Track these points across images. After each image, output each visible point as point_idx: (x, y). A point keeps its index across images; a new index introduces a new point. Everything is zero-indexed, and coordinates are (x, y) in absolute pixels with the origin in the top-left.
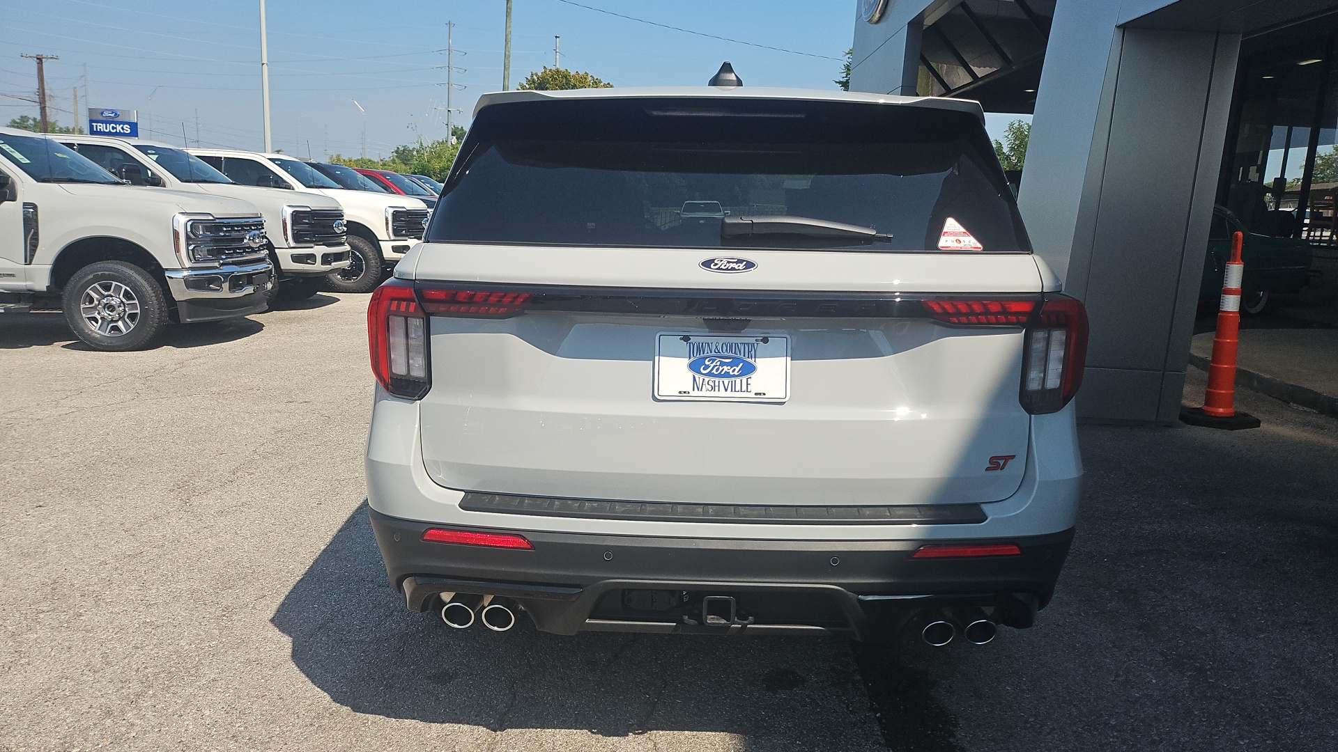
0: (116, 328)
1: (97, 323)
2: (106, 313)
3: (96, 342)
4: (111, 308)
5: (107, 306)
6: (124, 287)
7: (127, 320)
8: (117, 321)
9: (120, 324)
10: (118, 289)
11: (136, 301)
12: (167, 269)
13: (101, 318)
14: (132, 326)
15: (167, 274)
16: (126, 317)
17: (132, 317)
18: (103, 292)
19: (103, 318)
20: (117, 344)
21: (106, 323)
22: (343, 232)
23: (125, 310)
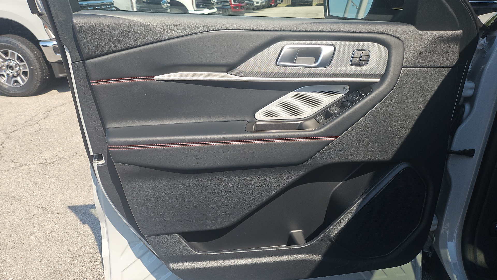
0: (16, 81)
1: (5, 77)
2: (9, 71)
3: (6, 91)
4: (11, 67)
5: (9, 66)
6: (16, 54)
7: (22, 76)
8: (16, 77)
9: (19, 79)
10: (13, 55)
11: (25, 63)
12: (40, 41)
13: (7, 75)
14: (26, 80)
15: (41, 44)
16: (21, 73)
17: (25, 73)
18: (4, 57)
19: (8, 75)
20: (18, 92)
21: (10, 78)
22: (168, 7)
23: (20, 70)
